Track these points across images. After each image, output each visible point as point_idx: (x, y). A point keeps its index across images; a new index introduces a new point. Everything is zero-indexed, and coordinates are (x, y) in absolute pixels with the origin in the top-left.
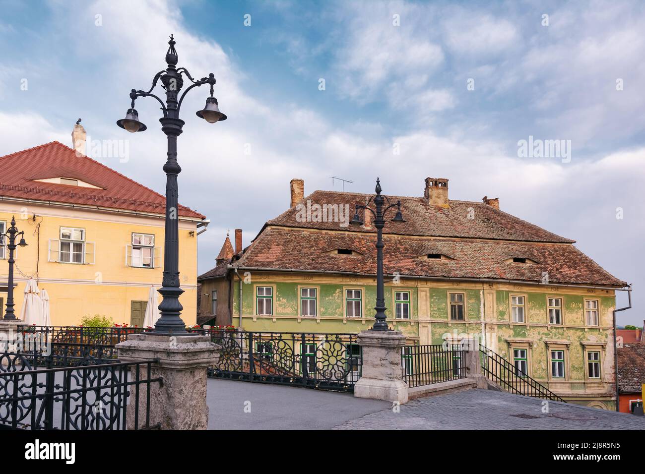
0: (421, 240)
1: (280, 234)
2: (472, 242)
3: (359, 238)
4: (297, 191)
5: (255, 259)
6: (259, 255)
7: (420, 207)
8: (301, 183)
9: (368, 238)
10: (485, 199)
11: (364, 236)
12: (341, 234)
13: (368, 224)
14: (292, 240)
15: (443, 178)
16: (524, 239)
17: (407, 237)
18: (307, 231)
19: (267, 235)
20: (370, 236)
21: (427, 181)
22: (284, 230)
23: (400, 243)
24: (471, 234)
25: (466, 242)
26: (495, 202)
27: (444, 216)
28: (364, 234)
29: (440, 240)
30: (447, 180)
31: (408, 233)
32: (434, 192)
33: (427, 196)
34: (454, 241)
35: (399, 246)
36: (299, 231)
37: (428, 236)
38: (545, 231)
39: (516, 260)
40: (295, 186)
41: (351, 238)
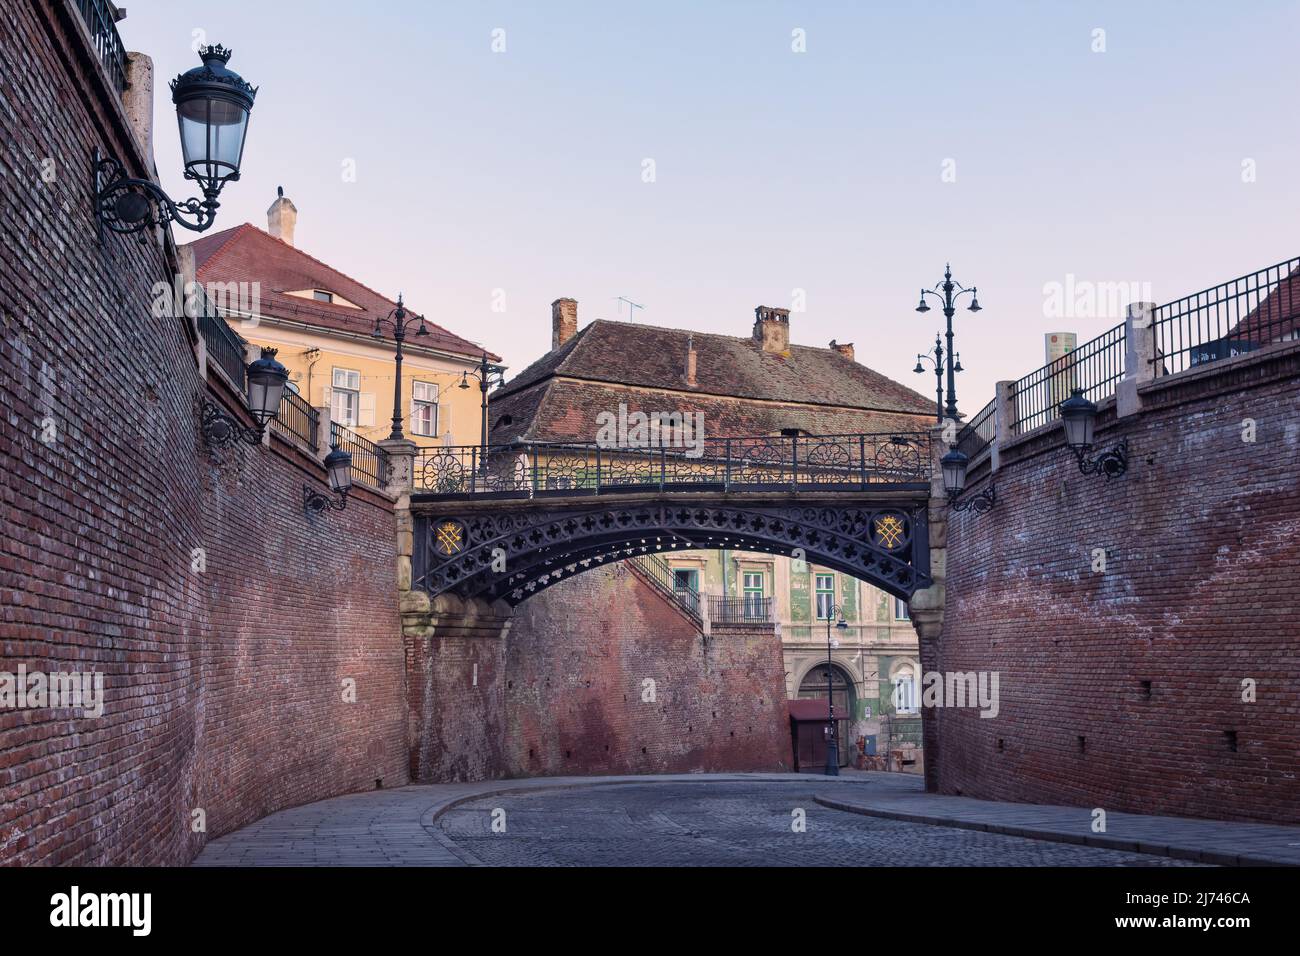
0: (768, 407)
1: (574, 390)
2: (835, 412)
3: (684, 401)
4: (567, 319)
5: (549, 429)
6: (553, 423)
7: (752, 355)
8: (572, 304)
9: (695, 401)
10: (833, 343)
11: (691, 397)
12: (658, 394)
13: (693, 378)
14: (593, 401)
15: (782, 308)
16: (901, 410)
17: (748, 401)
18: (612, 388)
19: (556, 392)
20: (698, 398)
21: (759, 310)
22: (578, 384)
23: (741, 411)
24: (832, 399)
25: (827, 411)
26: (849, 350)
27: (788, 370)
28: (689, 395)
29: (792, 407)
30: (788, 311)
31: (748, 395)
32: (770, 330)
33: (760, 334)
34: (811, 410)
35: (739, 415)
36: (599, 386)
37: (776, 400)
38: (926, 399)
39: (896, 441)
40: (565, 311)
41: (673, 401)
